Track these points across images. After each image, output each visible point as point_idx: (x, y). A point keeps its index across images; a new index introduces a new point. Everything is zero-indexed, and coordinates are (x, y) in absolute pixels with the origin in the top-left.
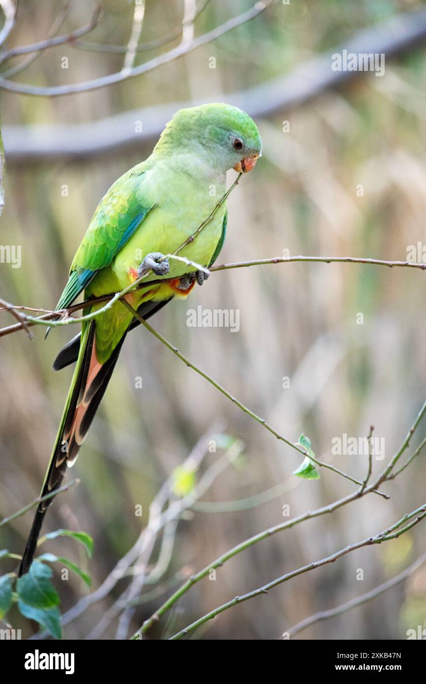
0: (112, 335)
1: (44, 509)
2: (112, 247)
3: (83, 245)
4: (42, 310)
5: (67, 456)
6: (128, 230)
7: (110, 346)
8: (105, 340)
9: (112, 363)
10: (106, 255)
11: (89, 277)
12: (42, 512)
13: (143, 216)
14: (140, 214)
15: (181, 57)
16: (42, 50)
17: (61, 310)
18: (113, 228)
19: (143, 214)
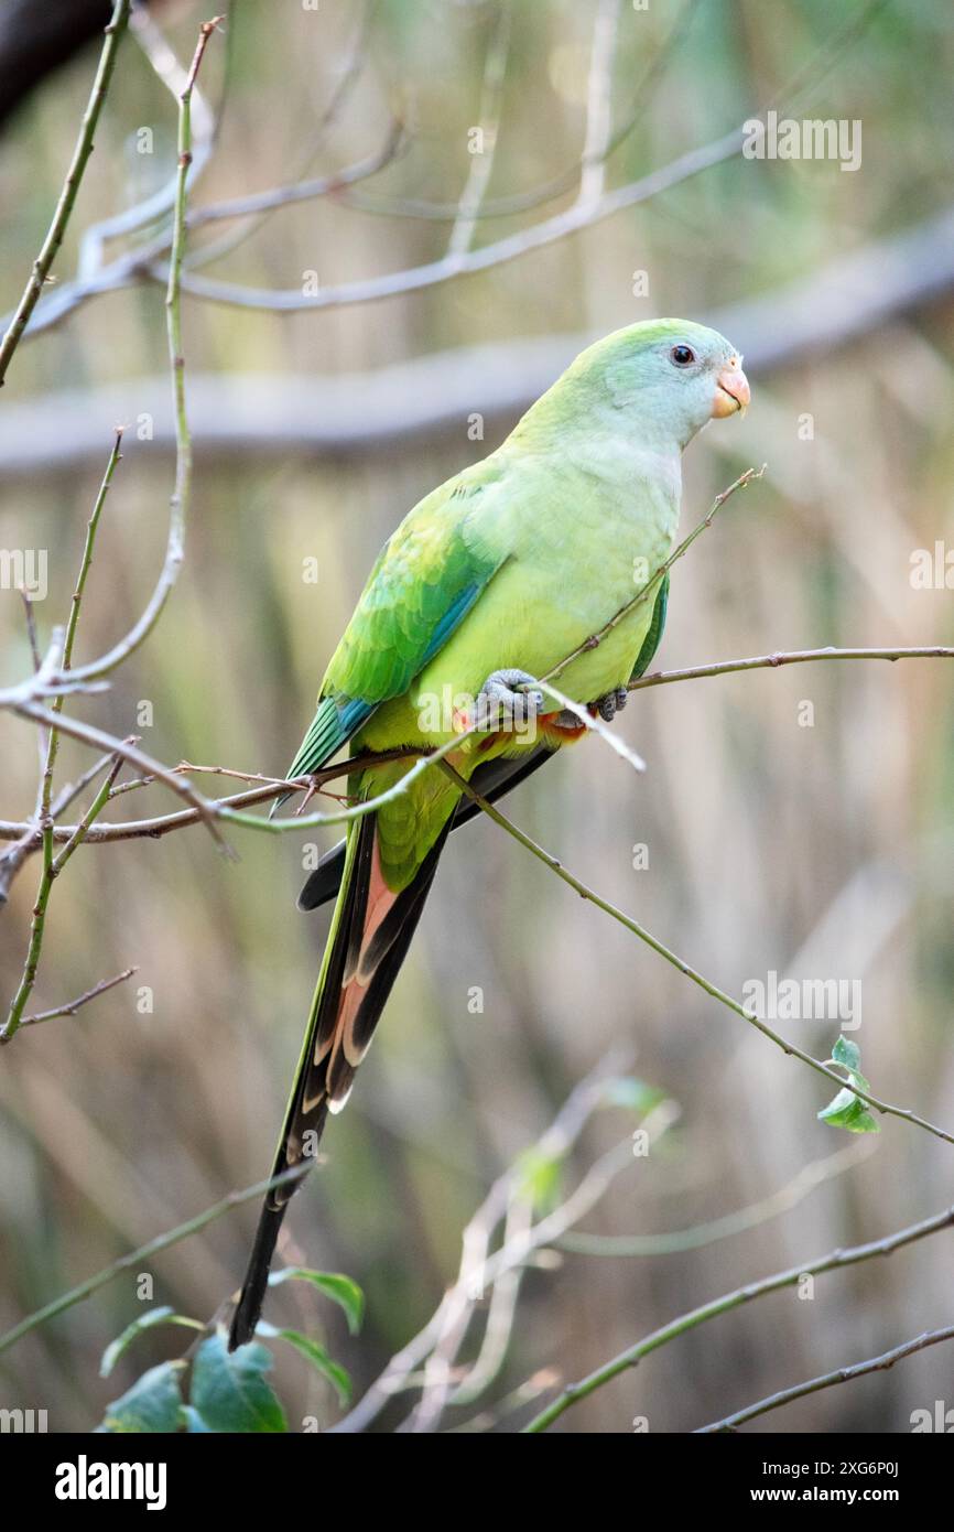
0: (415, 833)
1: (280, 1203)
2: (411, 653)
3: (347, 644)
4: (259, 776)
5: (328, 1089)
6: (445, 621)
7: (412, 855)
8: (399, 842)
9: (420, 892)
10: (398, 672)
11: (359, 718)
12: (276, 1210)
13: (478, 591)
14: (471, 586)
15: (573, 235)
16: (270, 209)
17: (300, 777)
18: (410, 613)
19: (477, 587)
